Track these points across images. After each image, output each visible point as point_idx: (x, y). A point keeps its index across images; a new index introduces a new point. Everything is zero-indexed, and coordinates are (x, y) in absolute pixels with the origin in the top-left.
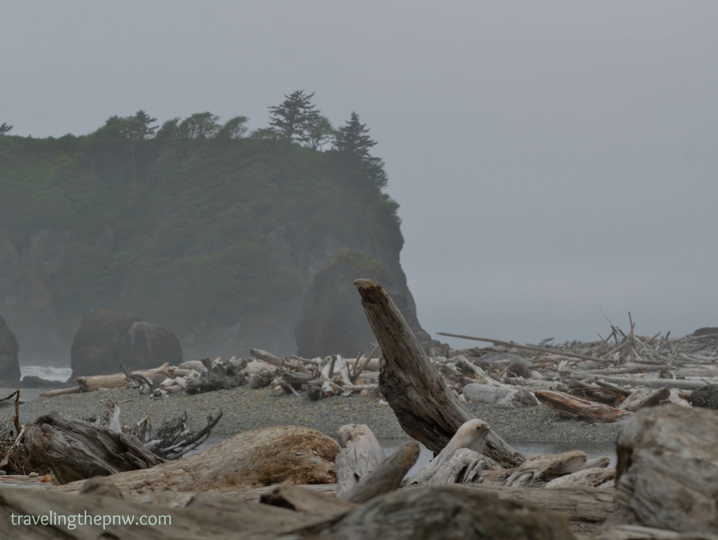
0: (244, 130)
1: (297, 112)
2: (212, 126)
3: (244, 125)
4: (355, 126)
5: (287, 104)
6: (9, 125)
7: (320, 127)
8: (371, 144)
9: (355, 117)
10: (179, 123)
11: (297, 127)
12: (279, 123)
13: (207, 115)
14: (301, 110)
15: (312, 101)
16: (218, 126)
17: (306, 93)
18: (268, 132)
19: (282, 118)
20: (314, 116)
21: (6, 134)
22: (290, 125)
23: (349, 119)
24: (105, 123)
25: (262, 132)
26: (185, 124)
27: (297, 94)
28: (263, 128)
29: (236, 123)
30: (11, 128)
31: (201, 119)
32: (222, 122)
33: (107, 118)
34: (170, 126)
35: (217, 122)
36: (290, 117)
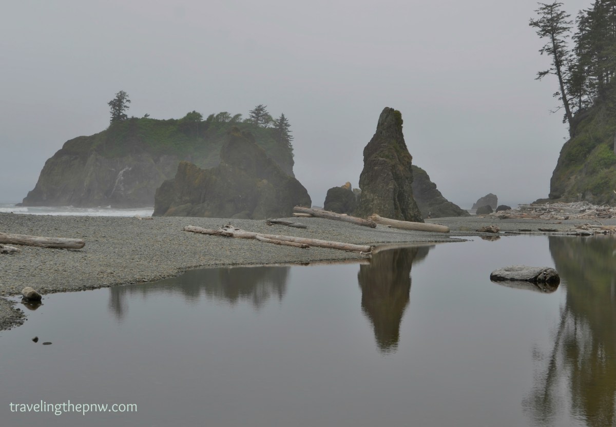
0: (241, 119)
1: (260, 113)
2: (228, 117)
3: (241, 117)
4: (283, 119)
5: (256, 110)
6: (148, 114)
7: (268, 119)
8: (289, 126)
9: (283, 115)
10: (215, 116)
11: (260, 118)
12: (253, 117)
13: (226, 113)
14: (262, 112)
15: (266, 109)
16: (230, 117)
17: (264, 106)
18: (250, 120)
19: (254, 115)
20: (266, 114)
21: (147, 117)
22: (257, 118)
23: (281, 116)
24: (186, 115)
25: (247, 120)
26: (217, 116)
27: (260, 106)
28: (247, 118)
29: (238, 116)
30: (149, 115)
31: (224, 114)
32: (232, 116)
33: (187, 113)
34: (211, 117)
35: (230, 116)
36: (256, 114)
